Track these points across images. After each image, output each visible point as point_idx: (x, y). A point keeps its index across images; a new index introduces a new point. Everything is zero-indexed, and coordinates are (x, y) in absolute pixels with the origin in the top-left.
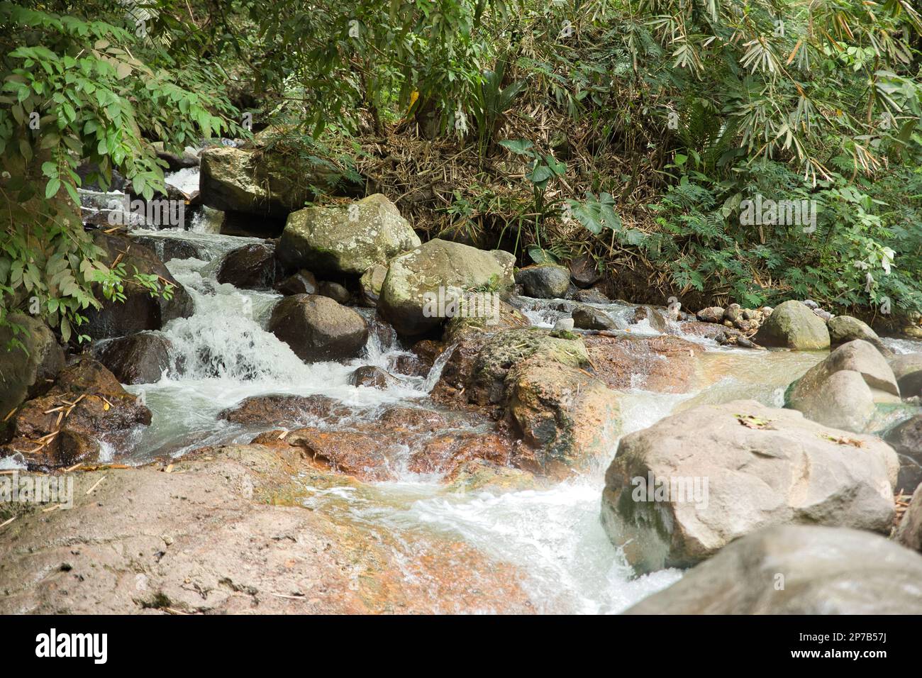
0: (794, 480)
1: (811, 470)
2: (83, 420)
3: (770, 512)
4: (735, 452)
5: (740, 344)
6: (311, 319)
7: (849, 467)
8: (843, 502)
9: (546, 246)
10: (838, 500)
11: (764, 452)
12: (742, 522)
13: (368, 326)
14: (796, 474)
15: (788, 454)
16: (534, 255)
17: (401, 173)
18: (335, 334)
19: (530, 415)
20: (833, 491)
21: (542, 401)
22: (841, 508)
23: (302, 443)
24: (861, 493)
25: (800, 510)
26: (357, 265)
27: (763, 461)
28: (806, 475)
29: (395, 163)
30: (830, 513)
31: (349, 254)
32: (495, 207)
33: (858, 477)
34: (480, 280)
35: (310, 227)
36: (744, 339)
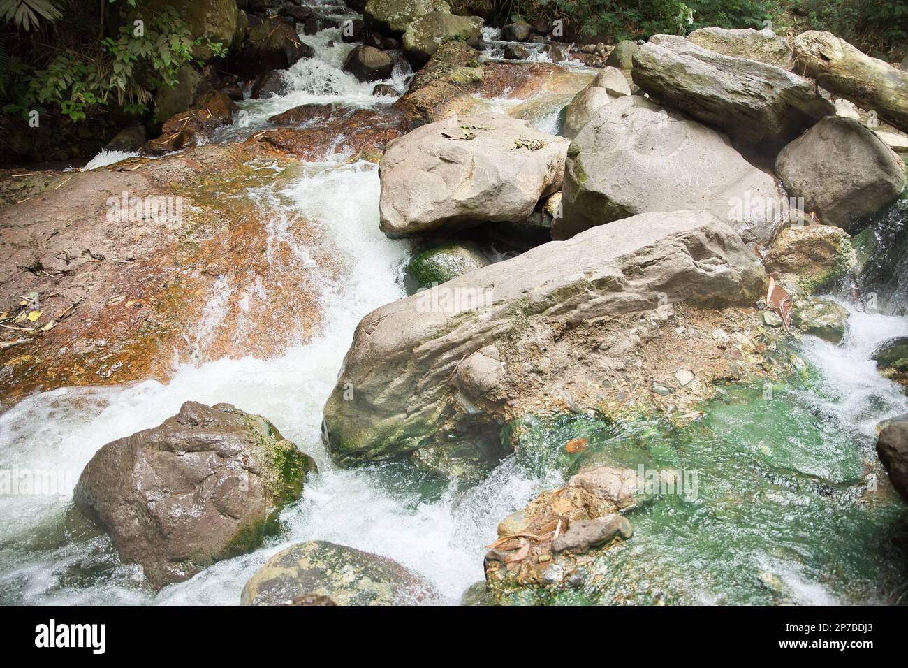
0: (462, 179)
1: (474, 172)
2: (195, 124)
3: (439, 203)
4: (429, 158)
6: (361, 59)
7: (499, 171)
8: (492, 195)
9: (523, 13)
10: (488, 194)
11: (448, 158)
12: (419, 210)
14: (464, 174)
15: (462, 160)
18: (373, 67)
20: (485, 188)
21: (418, 108)
22: (490, 200)
23: (267, 140)
24: (505, 189)
25: (460, 201)
27: (446, 165)
28: (470, 176)
30: (482, 203)
33: (504, 178)
34: (456, 33)
36: (597, 63)
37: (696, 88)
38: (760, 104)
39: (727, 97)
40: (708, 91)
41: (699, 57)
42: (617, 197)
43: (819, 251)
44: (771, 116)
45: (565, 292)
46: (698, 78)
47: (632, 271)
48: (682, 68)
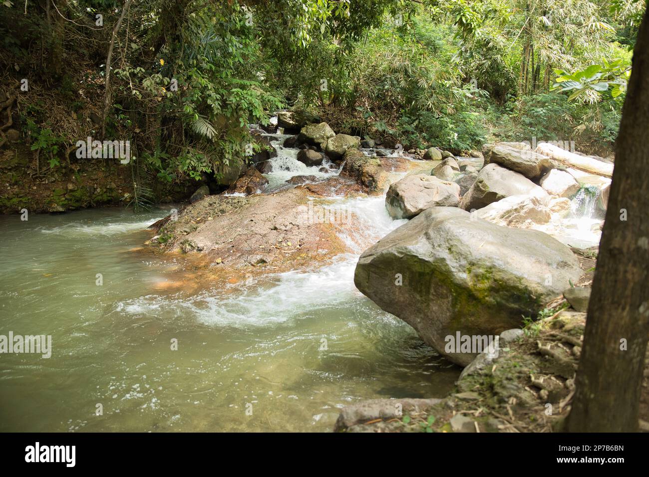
0: (435, 194)
1: (439, 191)
2: (252, 183)
3: (428, 202)
4: (420, 187)
5: (419, 159)
6: (308, 156)
7: (448, 190)
9: (368, 134)
10: (446, 198)
11: (427, 187)
12: (421, 205)
13: (323, 157)
14: (435, 192)
15: (433, 187)
16: (365, 137)
17: (329, 116)
18: (314, 159)
19: (366, 179)
20: (444, 196)
21: (369, 175)
22: (446, 201)
23: (308, 188)
24: (451, 197)
25: (436, 201)
26: (319, 141)
27: (427, 189)
28: (438, 193)
29: (328, 114)
30: (443, 202)
31: (317, 138)
32: (355, 125)
33: (450, 193)
34: (352, 144)
35: (307, 132)
36: (420, 158)
37: (515, 160)
38: (535, 164)
39: (525, 162)
40: (519, 161)
41: (514, 151)
42: (500, 193)
43: (563, 205)
44: (538, 168)
45: (508, 212)
46: (516, 157)
47: (522, 207)
48: (510, 154)
